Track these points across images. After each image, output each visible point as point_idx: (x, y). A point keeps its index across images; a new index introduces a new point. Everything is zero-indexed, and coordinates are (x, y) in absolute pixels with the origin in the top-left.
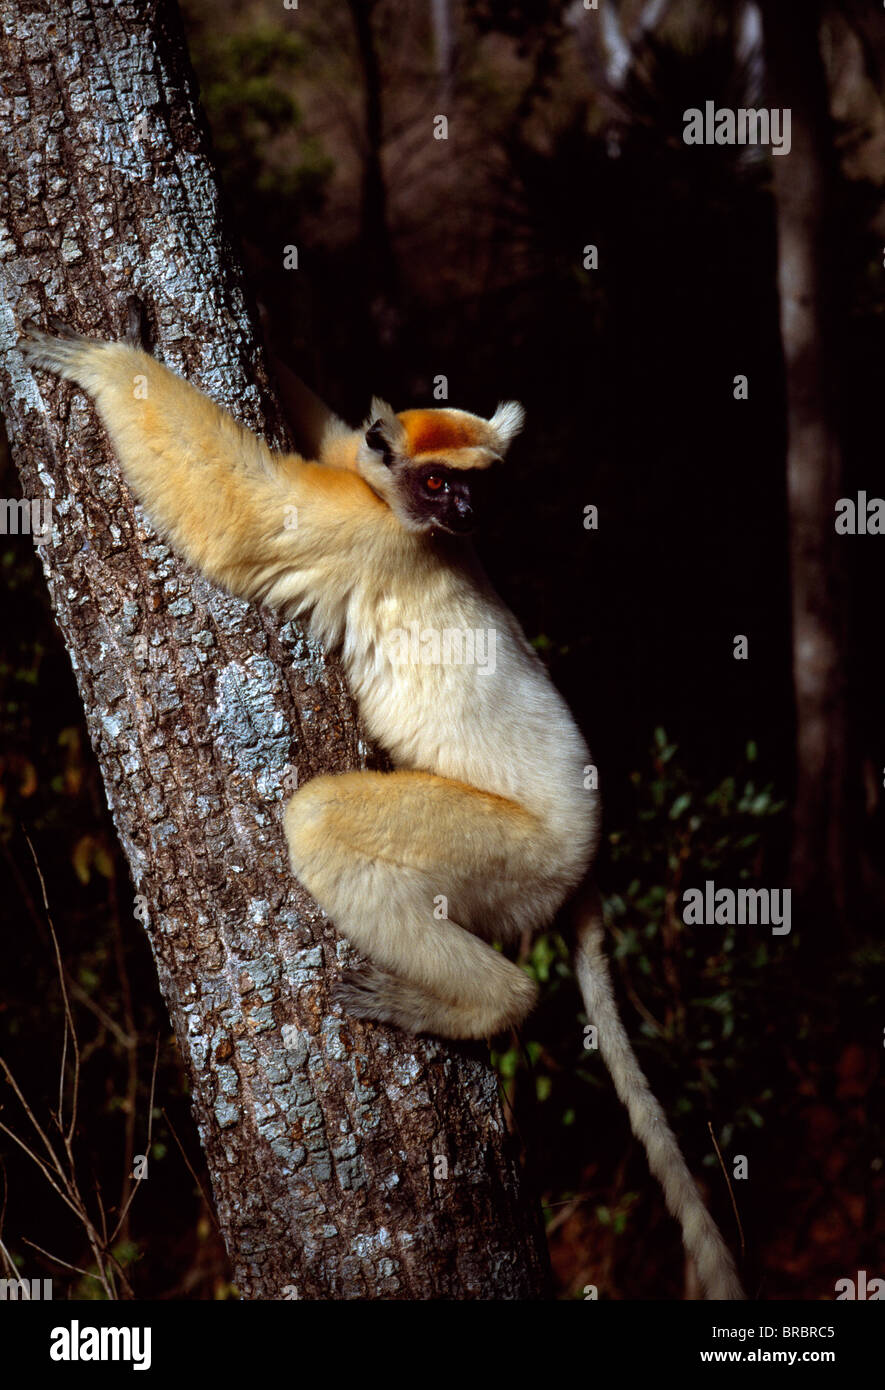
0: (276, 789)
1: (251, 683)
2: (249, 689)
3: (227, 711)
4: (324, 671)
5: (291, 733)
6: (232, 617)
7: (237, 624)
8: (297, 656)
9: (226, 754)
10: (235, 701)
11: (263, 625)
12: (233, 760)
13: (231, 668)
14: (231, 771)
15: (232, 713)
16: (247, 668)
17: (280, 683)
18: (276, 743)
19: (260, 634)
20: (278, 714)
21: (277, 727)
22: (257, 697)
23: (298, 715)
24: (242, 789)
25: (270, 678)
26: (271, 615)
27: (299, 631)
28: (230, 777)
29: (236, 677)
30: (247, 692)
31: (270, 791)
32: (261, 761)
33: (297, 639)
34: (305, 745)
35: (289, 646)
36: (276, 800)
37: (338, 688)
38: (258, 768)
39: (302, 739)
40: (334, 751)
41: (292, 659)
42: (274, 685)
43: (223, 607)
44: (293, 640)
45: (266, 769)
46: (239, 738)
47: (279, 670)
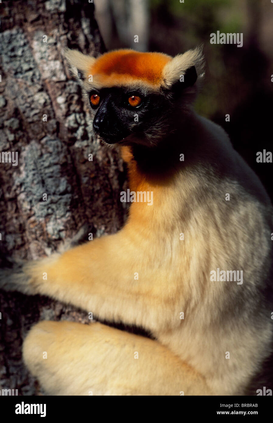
0: (60, 231)
1: (45, 156)
2: (44, 161)
3: (27, 176)
4: (100, 150)
5: (72, 192)
6: (32, 109)
7: (36, 114)
8: (79, 137)
9: (26, 206)
10: (34, 170)
11: (55, 115)
12: (31, 210)
13: (32, 146)
14: (29, 217)
15: (31, 177)
16: (42, 146)
17: (65, 157)
18: (60, 199)
19: (53, 121)
20: (63, 179)
21: (62, 188)
22: (49, 167)
23: (79, 180)
24: (36, 231)
25: (58, 153)
26: (61, 108)
27: (81, 120)
28: (29, 221)
29: (35, 152)
30: (42, 163)
31: (56, 232)
32: (50, 211)
33: (79, 125)
34: (83, 201)
35: (73, 130)
36: (60, 239)
37: (109, 162)
38: (48, 215)
39: (81, 196)
40: (104, 205)
41: (74, 140)
42: (61, 158)
43: (26, 102)
44: (76, 126)
45: (53, 216)
46: (34, 195)
47: (65, 147)
